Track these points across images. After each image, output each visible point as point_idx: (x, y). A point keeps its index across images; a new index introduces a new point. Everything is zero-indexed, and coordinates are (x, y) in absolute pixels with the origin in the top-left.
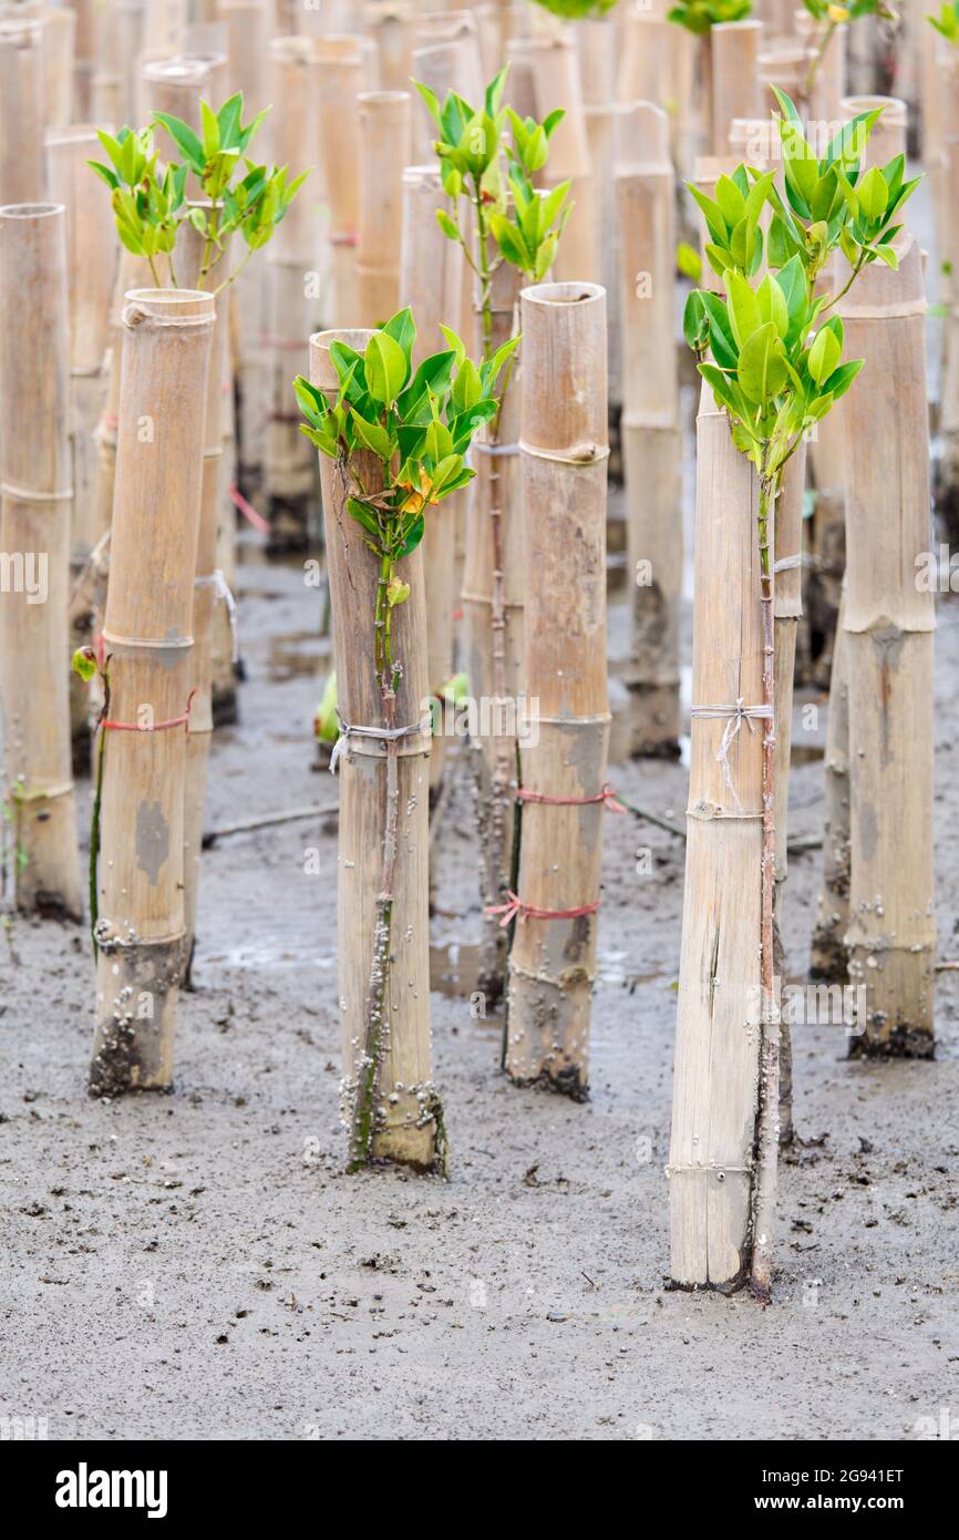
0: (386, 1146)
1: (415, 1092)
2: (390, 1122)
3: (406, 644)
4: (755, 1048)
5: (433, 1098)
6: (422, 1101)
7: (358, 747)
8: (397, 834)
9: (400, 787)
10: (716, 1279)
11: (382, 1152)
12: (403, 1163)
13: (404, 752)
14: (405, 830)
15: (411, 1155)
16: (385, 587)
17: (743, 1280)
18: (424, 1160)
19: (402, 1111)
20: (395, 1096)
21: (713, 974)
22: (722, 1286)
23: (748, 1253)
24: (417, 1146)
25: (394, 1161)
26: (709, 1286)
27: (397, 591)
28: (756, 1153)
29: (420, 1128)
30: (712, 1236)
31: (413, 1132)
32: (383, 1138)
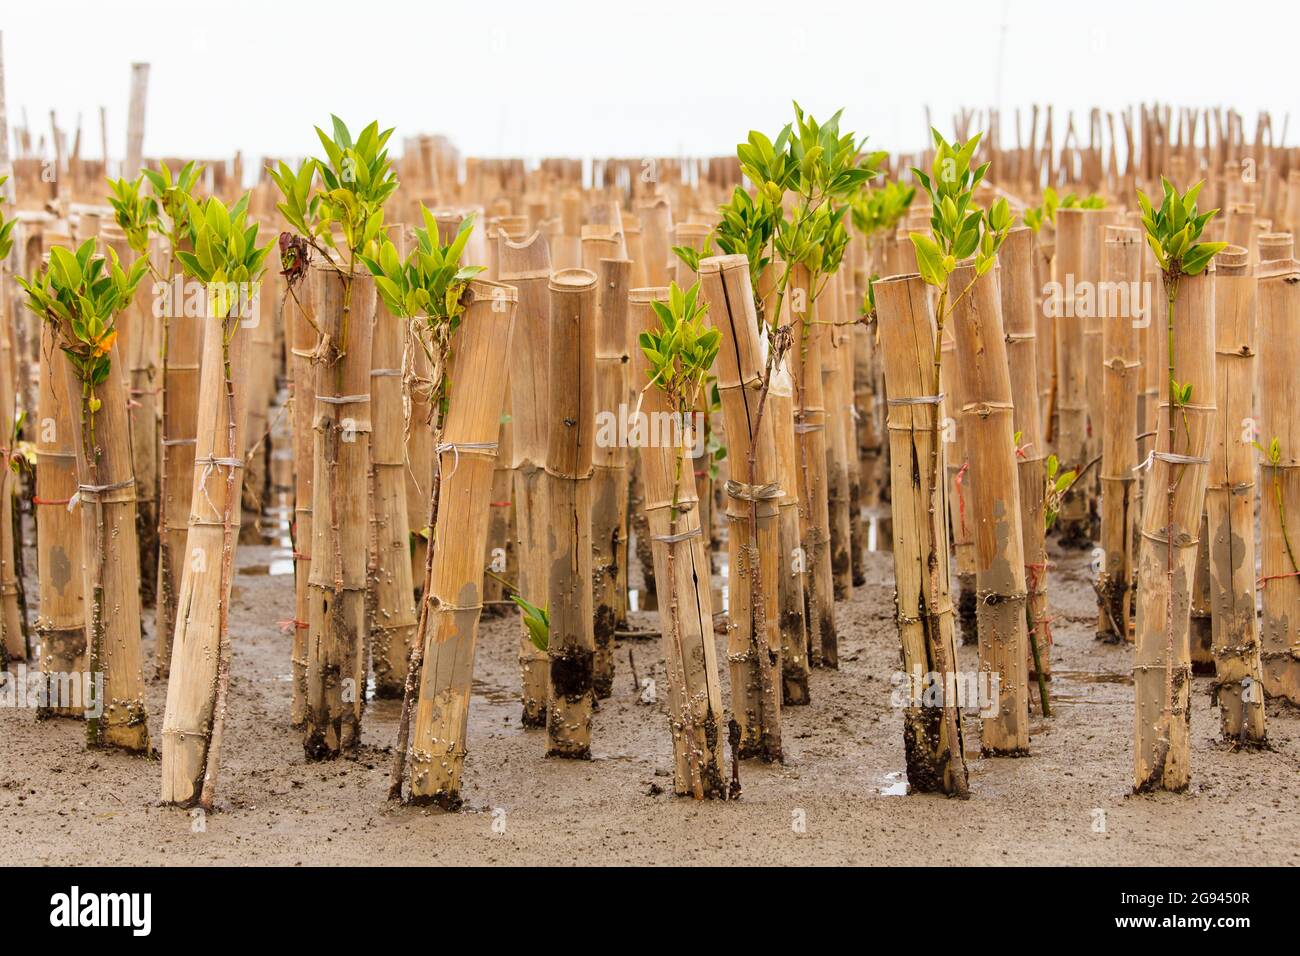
0: (110, 736)
1: (125, 705)
2: (111, 722)
3: (106, 436)
4: (213, 662)
5: (140, 710)
6: (130, 710)
7: (84, 497)
8: (103, 549)
9: (104, 519)
10: (177, 799)
11: (108, 740)
12: (121, 747)
13: (108, 500)
14: (111, 548)
15: (125, 743)
16: (86, 401)
17: (194, 802)
18: (135, 746)
19: (118, 716)
20: (112, 707)
21: (187, 617)
22: (181, 803)
23: (199, 785)
24: (131, 737)
25: (114, 748)
26: (173, 803)
27: (95, 404)
28: (211, 726)
29: (130, 727)
30: (176, 771)
31: (126, 729)
32: (108, 732)
